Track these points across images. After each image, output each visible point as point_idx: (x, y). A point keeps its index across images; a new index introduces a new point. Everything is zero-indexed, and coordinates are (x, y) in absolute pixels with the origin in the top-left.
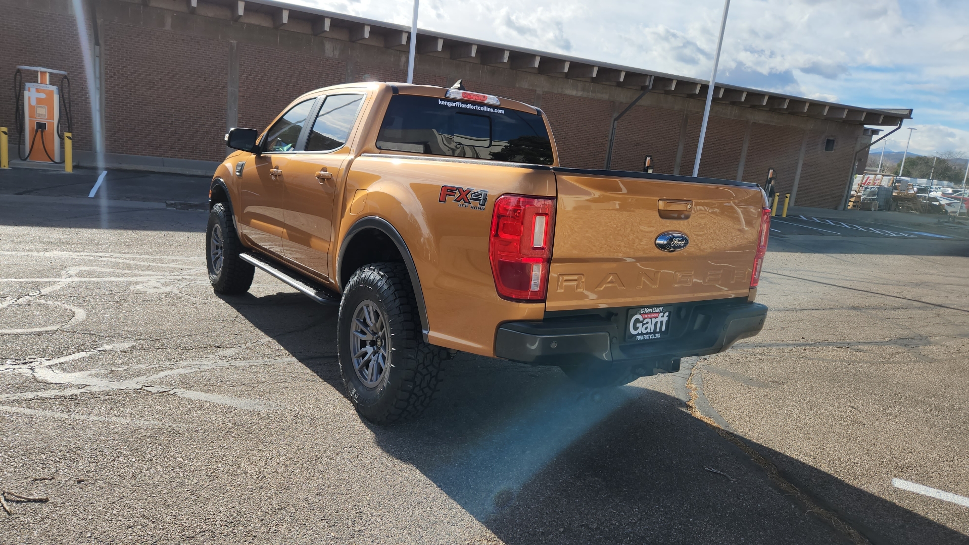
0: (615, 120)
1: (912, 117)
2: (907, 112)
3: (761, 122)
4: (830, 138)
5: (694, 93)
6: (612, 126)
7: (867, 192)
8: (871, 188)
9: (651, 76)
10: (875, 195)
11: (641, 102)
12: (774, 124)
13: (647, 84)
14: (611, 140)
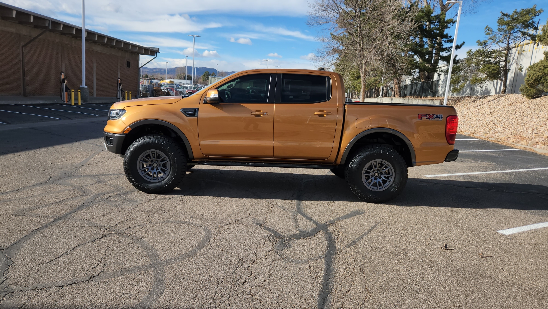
0: (23, 47)
1: (159, 52)
2: (157, 50)
3: (99, 51)
4: (128, 61)
5: (72, 33)
6: (21, 51)
7: (143, 88)
8: (144, 86)
9: (49, 20)
10: (147, 89)
11: (41, 37)
12: (105, 53)
13: (47, 25)
14: (23, 60)
